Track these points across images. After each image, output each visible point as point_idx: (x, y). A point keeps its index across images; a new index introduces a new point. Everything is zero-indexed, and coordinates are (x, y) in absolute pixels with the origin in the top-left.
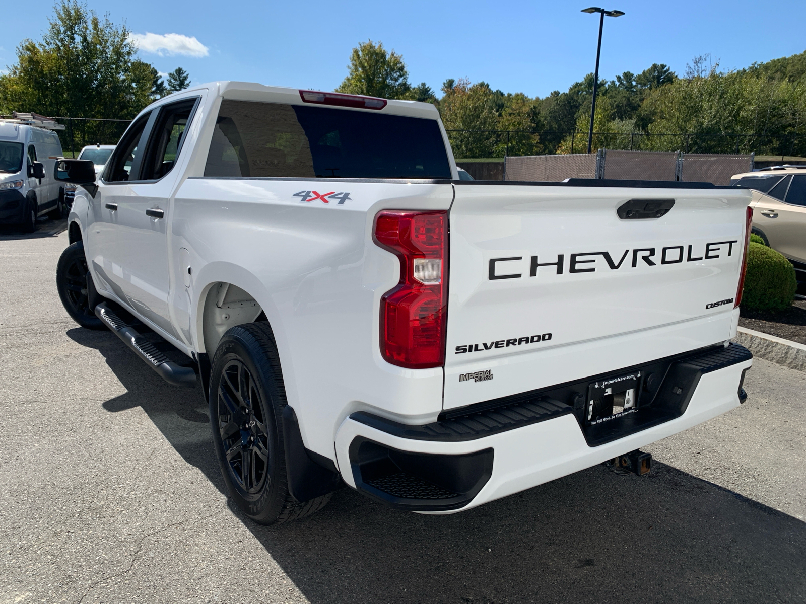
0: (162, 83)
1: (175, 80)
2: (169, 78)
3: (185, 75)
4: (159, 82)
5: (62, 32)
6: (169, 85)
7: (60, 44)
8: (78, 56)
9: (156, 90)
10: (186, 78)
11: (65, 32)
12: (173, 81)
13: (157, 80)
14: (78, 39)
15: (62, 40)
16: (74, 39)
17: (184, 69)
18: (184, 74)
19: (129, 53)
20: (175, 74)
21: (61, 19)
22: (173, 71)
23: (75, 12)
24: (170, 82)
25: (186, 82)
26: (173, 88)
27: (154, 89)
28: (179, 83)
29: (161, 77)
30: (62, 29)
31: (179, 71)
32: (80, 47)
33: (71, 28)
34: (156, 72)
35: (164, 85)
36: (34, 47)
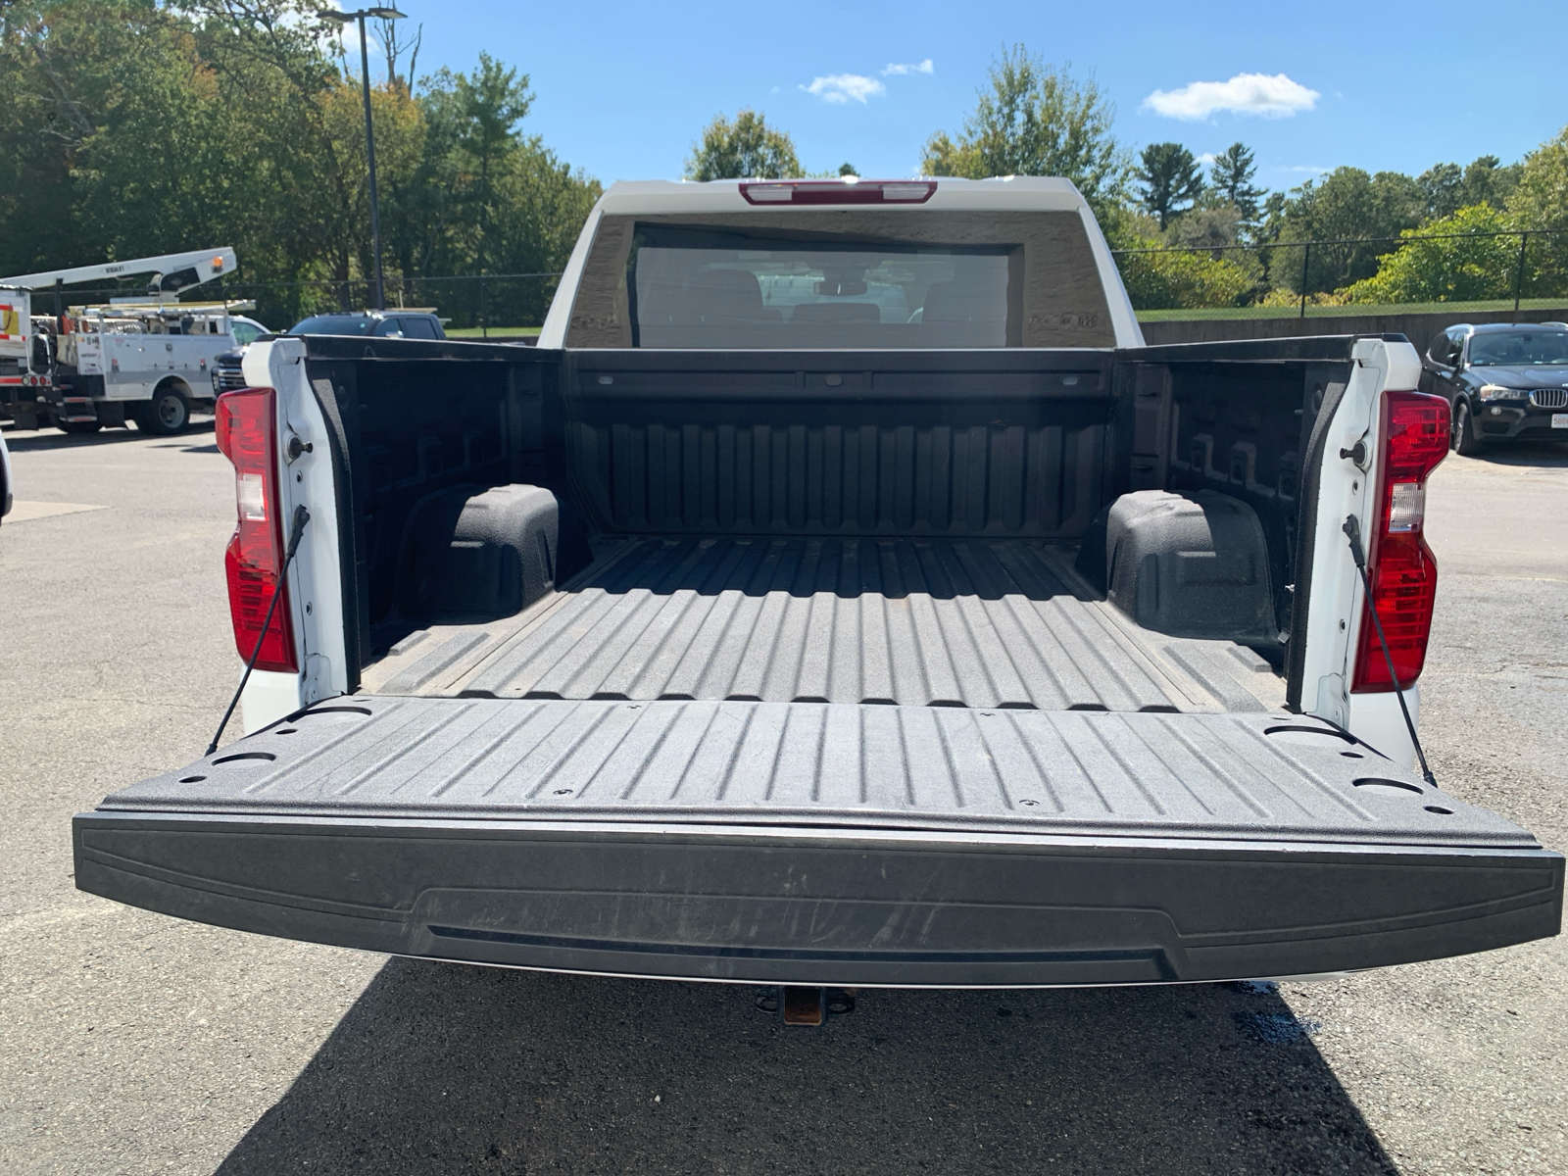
0: (1200, 177)
1: (1227, 167)
2: (1214, 166)
3: (1247, 156)
4: (1195, 174)
5: (995, 110)
6: (1214, 179)
7: (990, 132)
8: (1014, 148)
9: (1187, 191)
10: (1247, 162)
11: (1000, 110)
12: (1221, 170)
13: (1191, 173)
14: (1020, 117)
15: (992, 125)
16: (1014, 119)
17: (1246, 146)
18: (1244, 154)
19: (1096, 131)
20: (1228, 157)
21: (999, 87)
22: (1223, 152)
23: (1022, 74)
24: (1217, 172)
25: (1248, 169)
26: (1220, 185)
27: (1182, 191)
28: (1232, 173)
29: (1199, 165)
30: (996, 104)
31: (1236, 151)
32: (1020, 132)
33: (1012, 101)
34: (1191, 158)
35: (1202, 181)
36: (946, 143)
